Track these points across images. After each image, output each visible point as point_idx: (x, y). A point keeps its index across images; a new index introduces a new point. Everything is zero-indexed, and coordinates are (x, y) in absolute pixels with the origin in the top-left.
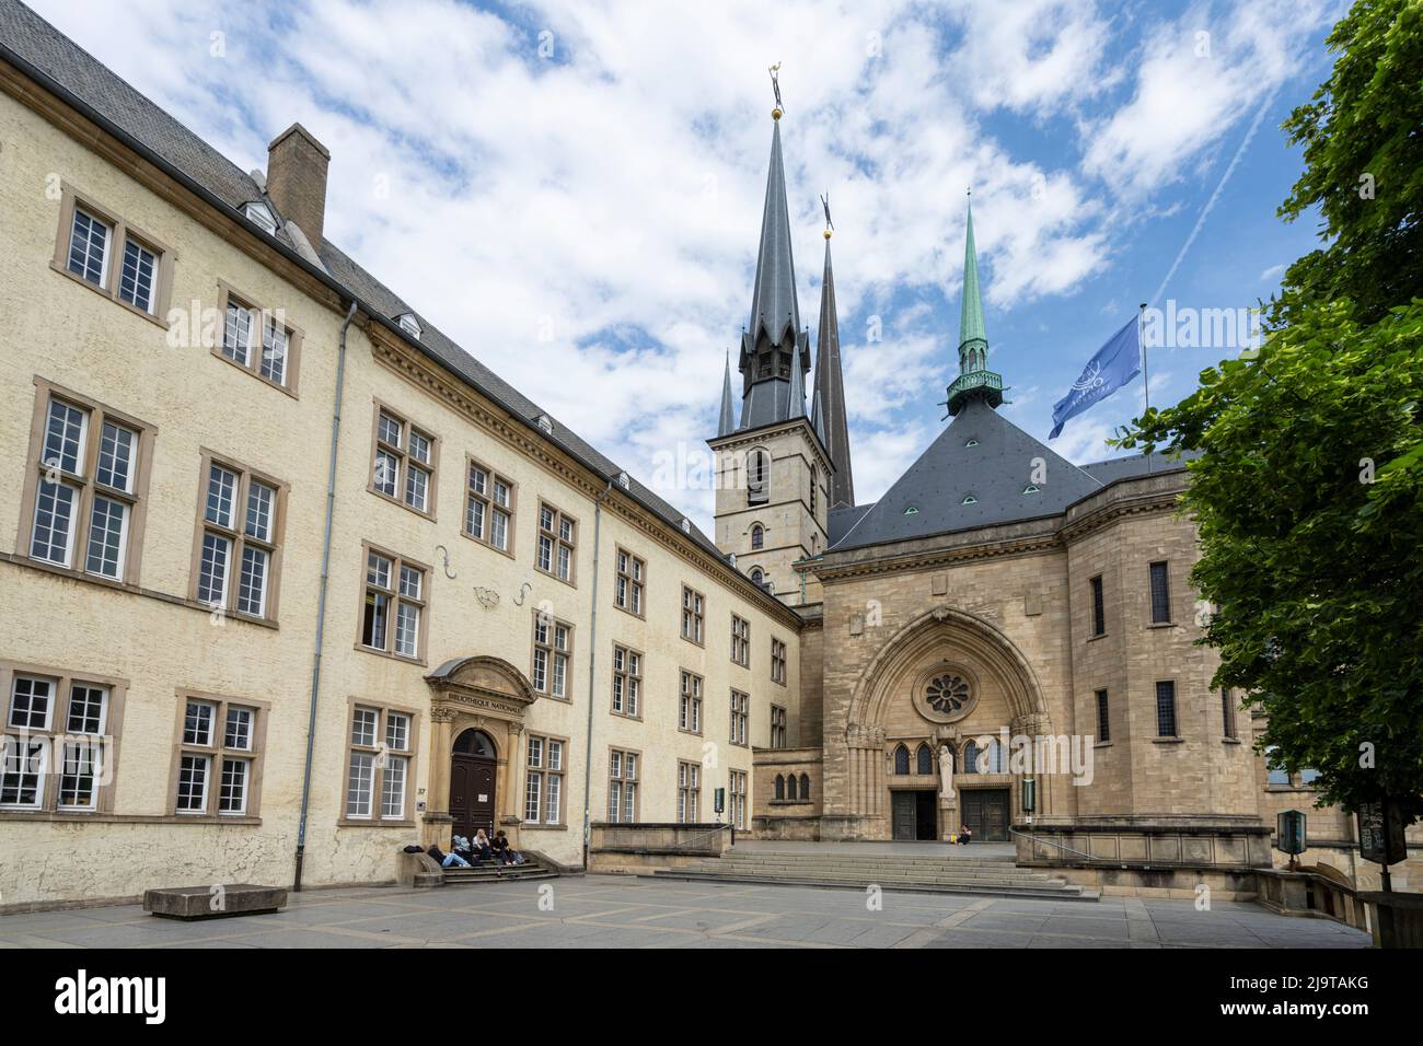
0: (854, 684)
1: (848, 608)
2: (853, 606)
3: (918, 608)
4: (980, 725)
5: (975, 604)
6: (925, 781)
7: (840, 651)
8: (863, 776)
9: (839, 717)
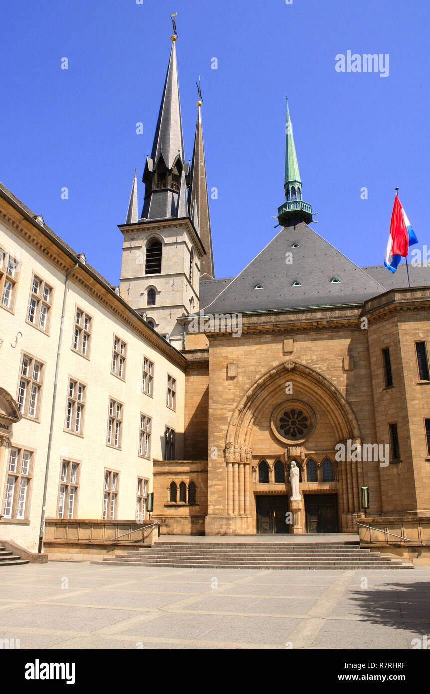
0: (230, 414)
1: (227, 358)
2: (230, 356)
3: (275, 361)
4: (316, 446)
5: (312, 360)
6: (281, 487)
7: (221, 389)
8: (237, 484)
9: (220, 438)
